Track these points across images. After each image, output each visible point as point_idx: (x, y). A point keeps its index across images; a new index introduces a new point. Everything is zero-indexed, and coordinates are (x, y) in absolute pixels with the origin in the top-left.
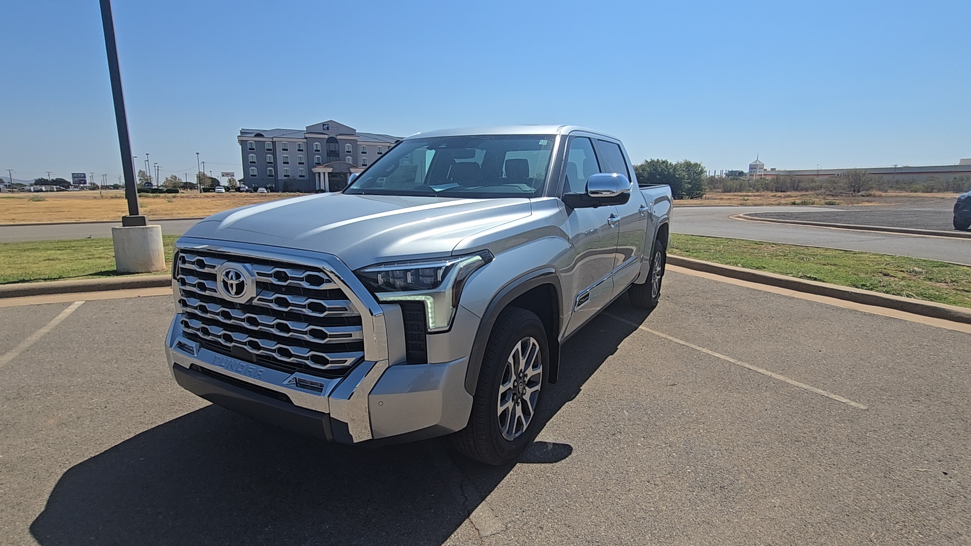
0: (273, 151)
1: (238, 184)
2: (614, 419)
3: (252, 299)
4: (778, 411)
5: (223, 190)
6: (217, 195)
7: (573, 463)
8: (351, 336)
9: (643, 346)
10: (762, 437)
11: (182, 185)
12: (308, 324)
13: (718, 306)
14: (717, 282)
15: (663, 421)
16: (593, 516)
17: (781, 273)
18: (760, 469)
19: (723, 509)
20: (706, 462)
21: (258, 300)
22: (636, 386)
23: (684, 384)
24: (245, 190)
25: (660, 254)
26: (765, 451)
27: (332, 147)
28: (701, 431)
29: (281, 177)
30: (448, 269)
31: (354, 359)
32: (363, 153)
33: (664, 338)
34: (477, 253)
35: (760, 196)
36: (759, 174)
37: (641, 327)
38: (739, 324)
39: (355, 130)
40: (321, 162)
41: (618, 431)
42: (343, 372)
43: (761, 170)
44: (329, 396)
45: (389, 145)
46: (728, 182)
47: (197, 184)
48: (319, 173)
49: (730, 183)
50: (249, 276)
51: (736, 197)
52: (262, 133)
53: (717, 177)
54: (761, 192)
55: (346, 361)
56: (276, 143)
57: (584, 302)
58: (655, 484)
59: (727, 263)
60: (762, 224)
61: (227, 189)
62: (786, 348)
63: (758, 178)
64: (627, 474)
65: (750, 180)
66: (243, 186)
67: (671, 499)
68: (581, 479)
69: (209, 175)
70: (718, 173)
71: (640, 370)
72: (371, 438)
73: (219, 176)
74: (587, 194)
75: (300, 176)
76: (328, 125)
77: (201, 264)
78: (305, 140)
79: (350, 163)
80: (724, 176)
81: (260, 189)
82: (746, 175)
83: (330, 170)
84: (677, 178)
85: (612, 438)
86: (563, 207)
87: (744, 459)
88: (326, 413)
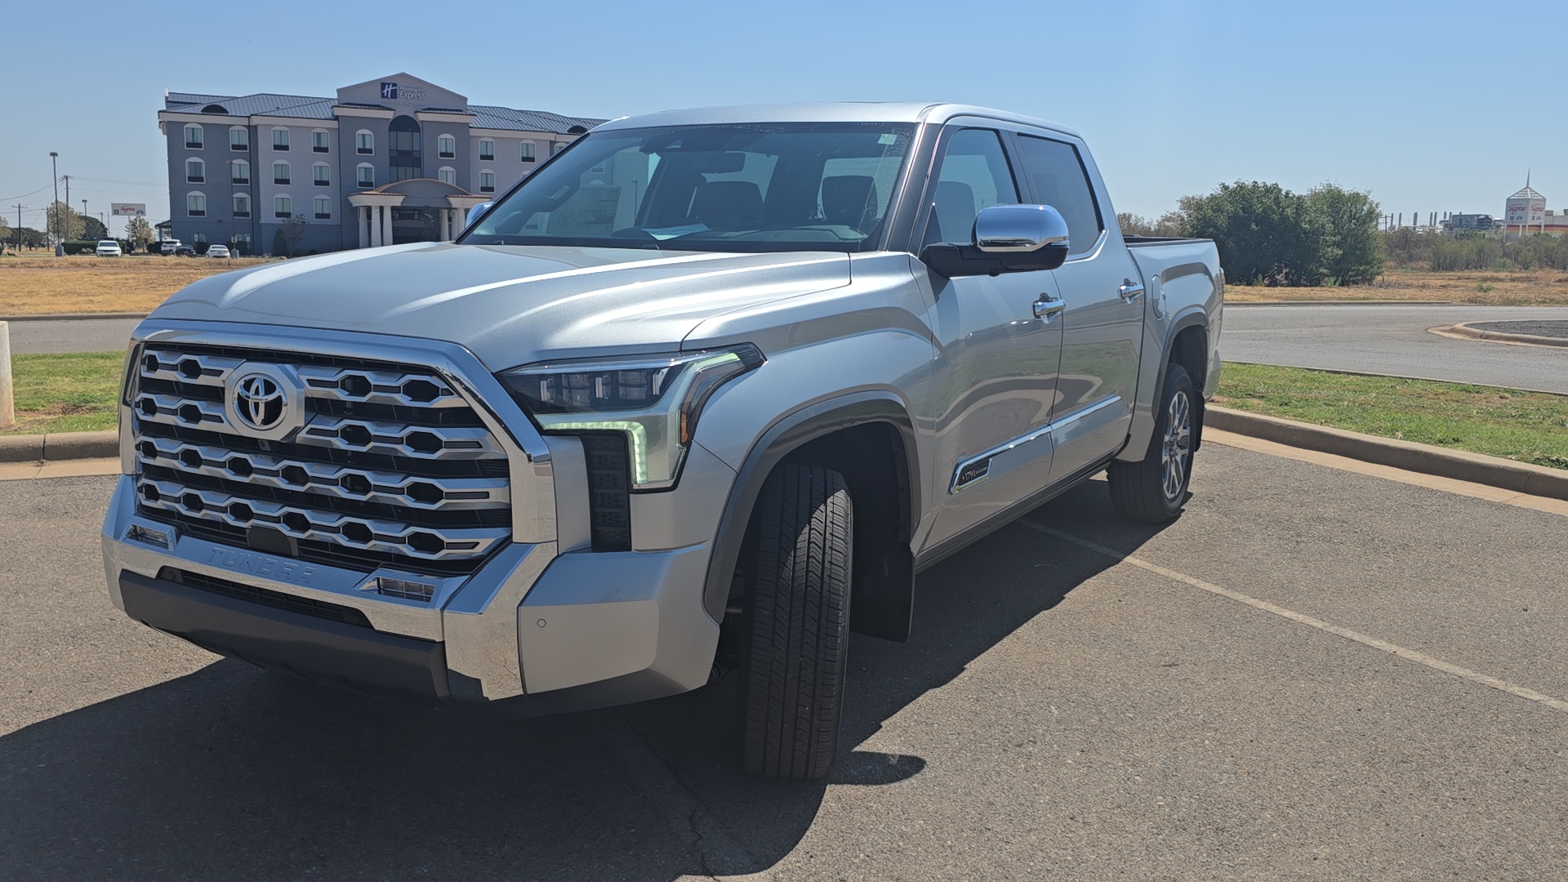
0: (249, 150)
1: (155, 236)
2: (1026, 719)
3: (296, 430)
4: (1384, 712)
5: (118, 250)
6: (101, 262)
7: (925, 787)
8: (488, 497)
9: (1126, 595)
10: (1331, 754)
11: (8, 234)
12: (404, 475)
13: (1321, 520)
14: (1338, 473)
15: (1130, 725)
16: (949, 867)
17: (1493, 453)
18: (1308, 803)
19: (1209, 860)
20: (1200, 791)
21: (307, 433)
22: (1090, 665)
23: (1195, 665)
24: (174, 250)
25: (1185, 397)
26: (1330, 776)
27: (405, 141)
28: (1207, 742)
29: (267, 217)
30: (674, 372)
31: (494, 539)
32: (483, 157)
33: (1177, 581)
34: (732, 348)
35: (1528, 280)
36: (1533, 223)
37: (1129, 559)
38: (1359, 557)
39: (466, 99)
40: (373, 180)
41: (1031, 739)
42: (470, 566)
43: (1538, 214)
44: (443, 609)
45: (553, 139)
46: (1447, 244)
47: (47, 233)
48: (369, 209)
49: (1450, 247)
50: (293, 387)
51: (1467, 281)
52: (222, 105)
53: (1420, 231)
54: (1535, 271)
55: (478, 543)
56: (259, 127)
57: (974, 478)
58: (1084, 823)
59: (1371, 431)
60: (1506, 348)
61: (128, 247)
62: (1450, 603)
63: (1529, 233)
64: (1032, 806)
65: (1508, 238)
66: (170, 240)
67: (1110, 844)
68: (936, 813)
69: (77, 208)
70: (1424, 220)
71: (1105, 639)
72: (522, 693)
73: (105, 214)
74: (974, 248)
75: (318, 216)
76: (394, 85)
77: (191, 369)
78: (334, 124)
79: (450, 183)
80: (1439, 228)
81: (214, 249)
82: (1499, 226)
83: (397, 201)
84: (1306, 233)
85: (1014, 751)
86: (922, 273)
87: (1280, 787)
88: (437, 641)
